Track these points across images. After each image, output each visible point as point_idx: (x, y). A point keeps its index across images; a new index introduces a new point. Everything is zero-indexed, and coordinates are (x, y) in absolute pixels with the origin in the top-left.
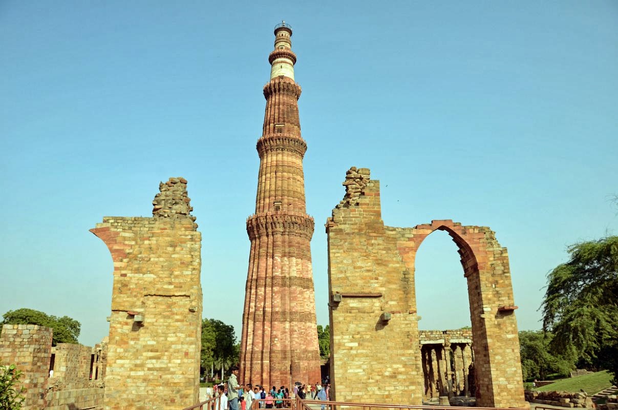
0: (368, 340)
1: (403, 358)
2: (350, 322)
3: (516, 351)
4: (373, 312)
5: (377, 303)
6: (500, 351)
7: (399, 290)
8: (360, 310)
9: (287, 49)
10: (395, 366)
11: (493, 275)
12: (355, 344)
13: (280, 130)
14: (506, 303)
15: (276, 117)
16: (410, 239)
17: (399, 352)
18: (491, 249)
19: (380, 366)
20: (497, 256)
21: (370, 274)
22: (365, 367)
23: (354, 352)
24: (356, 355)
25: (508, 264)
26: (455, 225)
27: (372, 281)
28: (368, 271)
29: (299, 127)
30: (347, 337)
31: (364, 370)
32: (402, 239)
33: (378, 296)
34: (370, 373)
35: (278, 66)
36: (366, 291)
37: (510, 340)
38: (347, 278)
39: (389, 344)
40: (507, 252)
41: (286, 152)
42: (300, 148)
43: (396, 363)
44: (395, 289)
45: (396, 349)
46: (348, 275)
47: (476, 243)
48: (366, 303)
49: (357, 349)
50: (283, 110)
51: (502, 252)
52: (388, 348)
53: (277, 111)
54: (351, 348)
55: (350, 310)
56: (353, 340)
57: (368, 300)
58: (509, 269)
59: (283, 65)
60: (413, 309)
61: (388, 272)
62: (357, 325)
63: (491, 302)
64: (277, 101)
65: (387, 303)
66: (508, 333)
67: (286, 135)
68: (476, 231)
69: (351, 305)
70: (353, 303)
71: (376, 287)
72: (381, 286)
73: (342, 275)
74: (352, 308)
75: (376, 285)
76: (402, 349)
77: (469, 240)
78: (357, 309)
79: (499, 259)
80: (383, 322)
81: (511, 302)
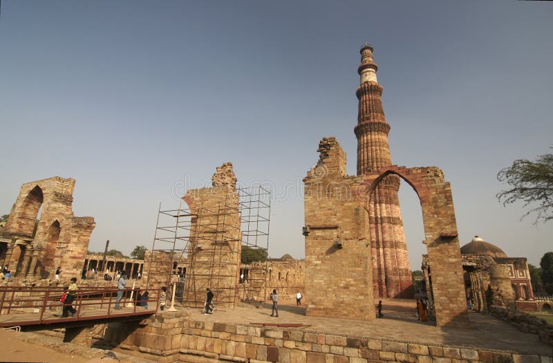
0: (328, 260)
1: (354, 274)
2: (316, 246)
3: (459, 274)
4: (333, 239)
5: (335, 233)
6: (442, 273)
7: (353, 222)
8: (323, 238)
9: (370, 61)
10: (348, 280)
11: (436, 207)
12: (319, 262)
13: (368, 119)
14: (448, 230)
15: (365, 110)
16: (362, 184)
17: (351, 269)
18: (433, 185)
19: (337, 279)
20: (439, 190)
21: (330, 212)
22: (326, 279)
23: (318, 268)
24: (320, 270)
25: (451, 197)
26: (399, 169)
27: (332, 217)
28: (330, 209)
29: (383, 113)
30: (314, 257)
31: (325, 281)
32: (355, 184)
33: (336, 228)
34: (329, 283)
35: (364, 75)
36: (328, 224)
37: (452, 263)
38: (315, 215)
39: (344, 263)
40: (449, 186)
41: (373, 133)
42: (385, 128)
43: (349, 277)
44: (348, 222)
45: (349, 267)
46: (316, 213)
47: (419, 181)
48: (328, 232)
49: (321, 265)
50: (370, 105)
51: (444, 187)
52: (342, 266)
53: (365, 106)
54: (317, 265)
55: (316, 238)
56: (318, 259)
57: (329, 230)
58: (452, 200)
59: (367, 73)
60: (362, 236)
61: (344, 210)
62: (321, 248)
63: (433, 230)
64: (367, 98)
65: (343, 232)
66: (450, 257)
67: (372, 121)
68: (419, 171)
69: (317, 234)
70: (319, 233)
71: (334, 221)
72: (338, 220)
73: (312, 214)
74: (318, 236)
75: (334, 219)
76: (354, 266)
77: (413, 180)
78: (321, 237)
79: (441, 193)
80: (339, 247)
81: (454, 230)
